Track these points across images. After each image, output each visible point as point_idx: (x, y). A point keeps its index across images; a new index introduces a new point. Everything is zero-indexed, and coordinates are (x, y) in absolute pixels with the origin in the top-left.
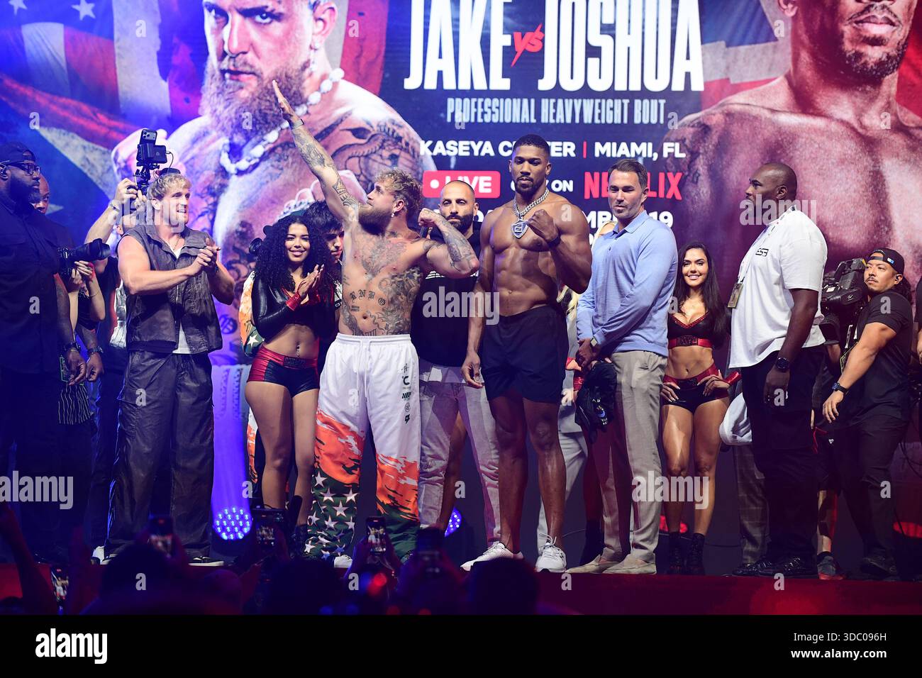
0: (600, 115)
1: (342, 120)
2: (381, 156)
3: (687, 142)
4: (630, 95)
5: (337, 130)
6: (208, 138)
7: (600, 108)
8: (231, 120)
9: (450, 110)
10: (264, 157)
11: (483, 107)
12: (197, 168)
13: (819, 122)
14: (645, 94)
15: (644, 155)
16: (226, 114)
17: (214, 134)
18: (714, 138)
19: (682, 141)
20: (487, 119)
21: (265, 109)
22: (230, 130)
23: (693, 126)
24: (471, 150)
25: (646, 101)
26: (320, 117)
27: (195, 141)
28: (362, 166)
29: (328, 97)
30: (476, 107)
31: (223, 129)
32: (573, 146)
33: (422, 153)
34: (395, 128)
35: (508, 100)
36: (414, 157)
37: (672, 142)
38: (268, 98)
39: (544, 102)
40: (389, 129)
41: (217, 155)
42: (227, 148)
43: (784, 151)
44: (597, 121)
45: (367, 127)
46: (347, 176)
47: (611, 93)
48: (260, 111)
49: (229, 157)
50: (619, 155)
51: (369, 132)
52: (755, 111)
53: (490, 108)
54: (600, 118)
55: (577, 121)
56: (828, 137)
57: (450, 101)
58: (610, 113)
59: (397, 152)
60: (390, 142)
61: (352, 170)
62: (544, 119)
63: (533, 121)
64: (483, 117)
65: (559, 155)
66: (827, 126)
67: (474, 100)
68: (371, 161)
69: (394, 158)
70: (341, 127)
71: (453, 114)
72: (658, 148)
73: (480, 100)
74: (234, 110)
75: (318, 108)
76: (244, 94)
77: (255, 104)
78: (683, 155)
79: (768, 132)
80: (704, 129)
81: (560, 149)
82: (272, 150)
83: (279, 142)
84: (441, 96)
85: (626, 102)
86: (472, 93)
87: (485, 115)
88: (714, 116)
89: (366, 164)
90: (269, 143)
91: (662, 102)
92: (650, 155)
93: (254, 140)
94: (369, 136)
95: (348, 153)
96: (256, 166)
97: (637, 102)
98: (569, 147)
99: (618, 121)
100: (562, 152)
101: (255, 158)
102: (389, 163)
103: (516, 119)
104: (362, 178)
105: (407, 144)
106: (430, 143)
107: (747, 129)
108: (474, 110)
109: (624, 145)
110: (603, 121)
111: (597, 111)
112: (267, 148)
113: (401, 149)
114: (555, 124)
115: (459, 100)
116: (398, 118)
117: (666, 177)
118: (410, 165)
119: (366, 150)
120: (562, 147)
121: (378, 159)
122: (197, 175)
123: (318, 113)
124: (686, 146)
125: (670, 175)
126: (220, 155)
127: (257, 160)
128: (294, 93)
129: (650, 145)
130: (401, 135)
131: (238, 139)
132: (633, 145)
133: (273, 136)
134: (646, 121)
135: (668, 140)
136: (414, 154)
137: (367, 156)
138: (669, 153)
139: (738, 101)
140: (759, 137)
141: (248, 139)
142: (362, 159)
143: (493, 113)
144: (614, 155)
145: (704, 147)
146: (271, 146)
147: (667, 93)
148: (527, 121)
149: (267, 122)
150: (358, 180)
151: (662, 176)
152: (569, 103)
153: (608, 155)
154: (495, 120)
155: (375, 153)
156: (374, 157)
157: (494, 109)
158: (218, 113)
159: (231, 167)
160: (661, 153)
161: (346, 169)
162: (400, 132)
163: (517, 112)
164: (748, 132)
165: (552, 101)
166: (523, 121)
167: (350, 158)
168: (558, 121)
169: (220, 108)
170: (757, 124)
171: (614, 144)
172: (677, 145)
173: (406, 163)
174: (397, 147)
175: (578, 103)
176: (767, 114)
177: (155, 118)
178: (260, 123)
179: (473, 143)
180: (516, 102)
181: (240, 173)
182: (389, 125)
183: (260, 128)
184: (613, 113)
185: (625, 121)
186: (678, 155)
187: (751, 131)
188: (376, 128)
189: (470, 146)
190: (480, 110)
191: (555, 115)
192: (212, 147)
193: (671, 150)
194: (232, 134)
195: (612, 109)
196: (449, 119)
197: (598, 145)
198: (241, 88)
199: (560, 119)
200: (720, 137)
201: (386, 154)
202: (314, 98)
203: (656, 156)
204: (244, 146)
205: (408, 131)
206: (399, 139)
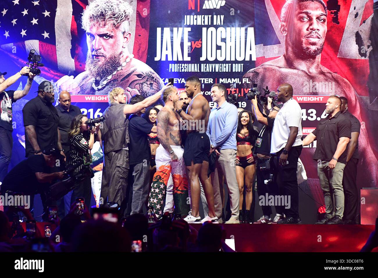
0: (221, 69)
1: (133, 72)
2: (147, 84)
3: (251, 78)
4: (231, 62)
5: (132, 75)
6: (88, 78)
7: (221, 67)
8: (95, 72)
9: (170, 68)
10: (107, 85)
11: (181, 67)
12: (84, 88)
13: (295, 71)
14: (236, 62)
15: (236, 82)
16: (94, 70)
17: (90, 77)
18: (260, 77)
19: (249, 78)
20: (183, 71)
21: (107, 68)
22: (96, 75)
23: (253, 73)
24: (178, 81)
25: (237, 64)
26: (126, 71)
27: (83, 79)
28: (140, 87)
29: (128, 63)
30: (179, 67)
31: (93, 75)
32: (212, 80)
33: (161, 83)
34: (152, 74)
35: (190, 64)
36: (158, 84)
37: (246, 78)
38: (108, 64)
39: (202, 65)
40: (149, 75)
41: (91, 84)
42: (95, 82)
43: (283, 81)
44: (220, 71)
45: (142, 74)
46: (135, 91)
47: (225, 62)
48: (106, 68)
49: (95, 85)
50: (228, 83)
51: (143, 75)
52: (274, 67)
53: (184, 67)
54: (221, 70)
55: (213, 71)
56: (298, 76)
57: (170, 65)
58: (224, 68)
59: (152, 82)
60: (150, 79)
61: (137, 89)
62: (202, 71)
63: (198, 71)
64: (181, 70)
65: (208, 83)
66: (298, 72)
67: (178, 64)
68: (143, 86)
69: (151, 84)
70: (133, 74)
71: (171, 69)
72: (241, 80)
73: (180, 64)
74: (97, 68)
75: (125, 67)
76: (100, 63)
77: (104, 66)
78: (250, 82)
79: (278, 74)
80: (256, 74)
81: (208, 81)
82: (110, 82)
83: (112, 79)
84: (167, 63)
85: (230, 65)
86: (178, 62)
87: (182, 69)
88: (259, 69)
89: (142, 86)
90: (109, 80)
91: (242, 64)
92: (238, 83)
93: (103, 79)
94: (143, 77)
95: (136, 83)
96: (104, 87)
97: (234, 65)
98: (211, 80)
99: (227, 71)
100: (208, 82)
101: (104, 85)
102: (150, 86)
103: (193, 71)
104: (140, 91)
105: (156, 79)
106: (163, 79)
107: (271, 74)
108: (178, 68)
109: (229, 79)
110: (222, 71)
111: (220, 68)
112: (108, 81)
113: (154, 81)
114: (206, 72)
115: (173, 65)
116: (153, 71)
117: (244, 90)
118: (157, 87)
119: (142, 82)
120: (208, 80)
121: (146, 84)
122: (85, 91)
123: (125, 69)
124: (250, 79)
125: (245, 89)
126: (92, 84)
127: (105, 85)
128: (117, 63)
129: (238, 79)
130: (154, 76)
131: (98, 78)
132: (233, 79)
133: (110, 77)
134: (237, 71)
135: (244, 77)
136: (158, 83)
137: (142, 84)
138: (245, 82)
139: (267, 64)
140: (275, 76)
141: (102, 78)
142: (140, 85)
143: (185, 69)
144: (226, 83)
145: (256, 80)
146: (109, 81)
147: (244, 62)
148: (197, 71)
149: (108, 73)
150: (139, 92)
151: (242, 89)
152: (211, 65)
153: (224, 83)
154: (186, 71)
155: (145, 83)
156: (145, 84)
157: (185, 67)
158: (91, 69)
159: (96, 88)
160: (242, 82)
161: (135, 88)
162: (153, 75)
163: (193, 68)
164: (271, 75)
165: (205, 64)
166: (195, 71)
167: (136, 84)
168: (207, 71)
169: (92, 68)
170: (274, 72)
171: (226, 79)
172: (247, 79)
173: (155, 86)
174: (152, 80)
175: (214, 65)
176: (278, 68)
177: (70, 72)
178: (105, 73)
179: (178, 79)
180: (193, 65)
181: (99, 90)
182: (150, 73)
183: (106, 75)
184: (226, 68)
185: (230, 71)
186: (248, 82)
187: (272, 74)
188: (145, 74)
189: (177, 80)
190: (180, 68)
191: (206, 69)
192: (89, 81)
193: (246, 81)
194: (96, 77)
195: (225, 67)
196: (170, 71)
197: (221, 80)
198: (99, 61)
199: (208, 70)
200: (262, 76)
201: (148, 83)
202: (124, 64)
203: (240, 83)
204: (100, 81)
205: (156, 75)
206: (153, 78)
